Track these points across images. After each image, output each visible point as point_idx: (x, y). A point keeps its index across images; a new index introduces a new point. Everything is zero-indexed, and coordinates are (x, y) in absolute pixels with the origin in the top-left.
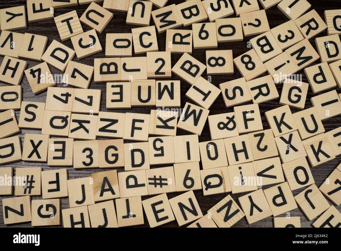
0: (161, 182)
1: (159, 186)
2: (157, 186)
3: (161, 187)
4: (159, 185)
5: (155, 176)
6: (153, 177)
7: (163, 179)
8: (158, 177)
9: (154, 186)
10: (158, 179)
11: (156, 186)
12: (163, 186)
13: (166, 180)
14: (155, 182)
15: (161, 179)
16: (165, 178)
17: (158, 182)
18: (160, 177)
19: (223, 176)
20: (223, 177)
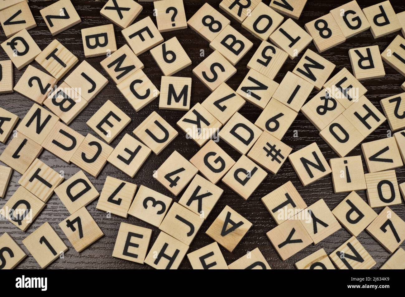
0: (271, 151)
1: (276, 148)
2: (277, 150)
3: (275, 146)
4: (276, 150)
5: (273, 160)
6: (275, 160)
7: (267, 152)
8: (270, 157)
9: (281, 153)
10: (272, 155)
11: (280, 150)
12: (272, 145)
13: (265, 148)
14: (276, 155)
15: (269, 153)
16: (264, 150)
17: (274, 153)
18: (268, 155)
19: (308, 264)
20: (310, 263)
